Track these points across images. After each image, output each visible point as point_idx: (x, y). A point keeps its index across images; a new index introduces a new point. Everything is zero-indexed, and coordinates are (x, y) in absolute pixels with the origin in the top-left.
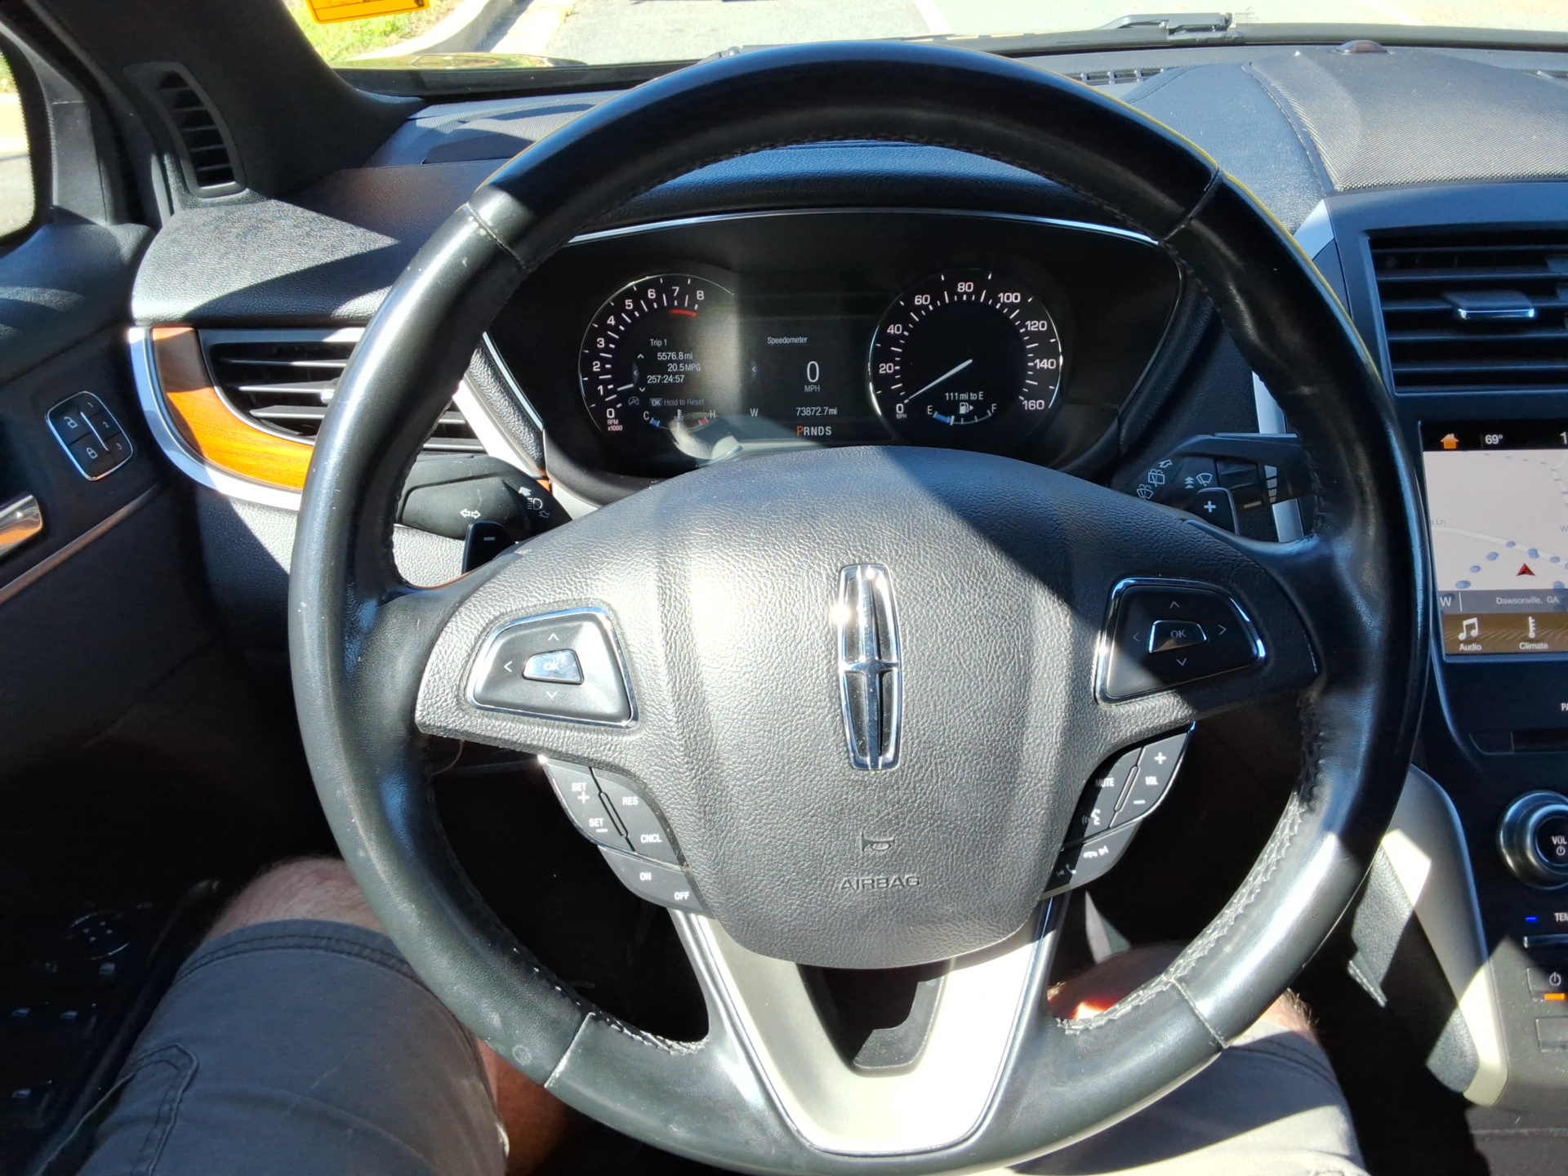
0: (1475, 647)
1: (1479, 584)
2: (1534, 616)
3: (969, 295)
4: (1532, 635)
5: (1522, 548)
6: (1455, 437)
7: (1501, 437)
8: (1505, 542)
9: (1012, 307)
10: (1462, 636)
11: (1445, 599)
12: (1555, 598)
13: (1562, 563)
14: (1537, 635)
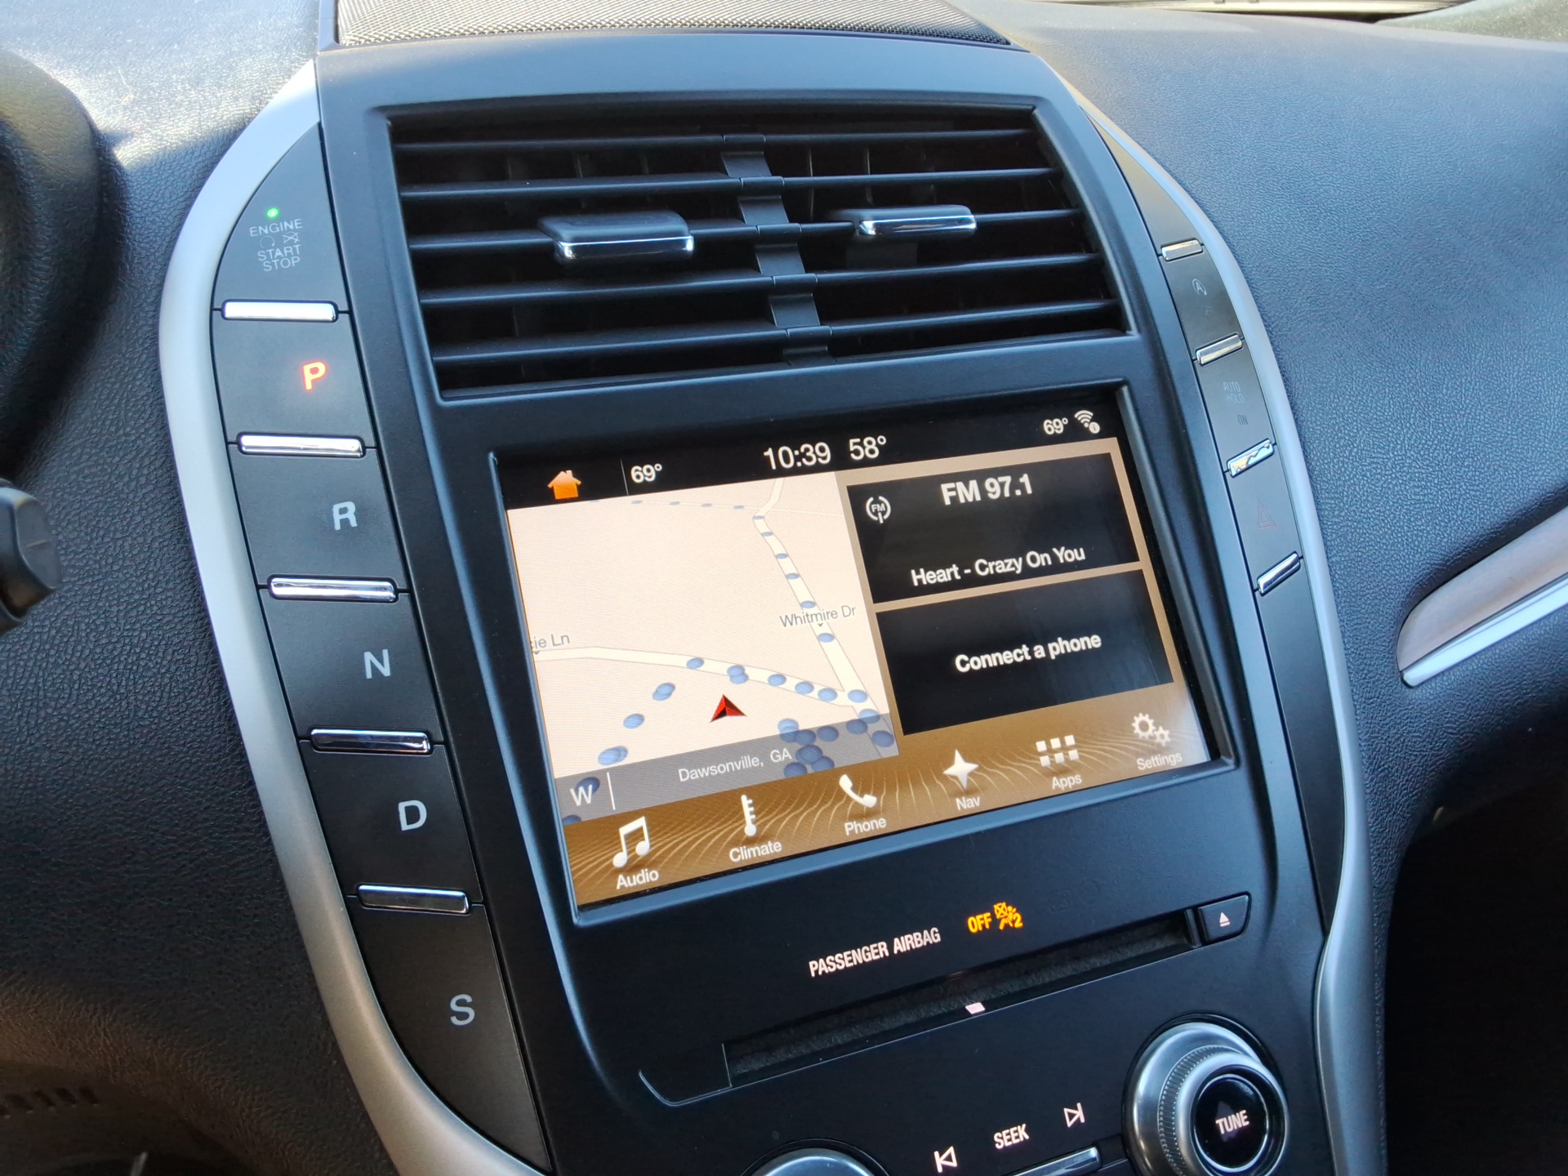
0: (647, 878)
1: (643, 748)
2: (750, 791)
4: (750, 830)
5: (717, 667)
6: (575, 475)
7: (659, 467)
8: (683, 661)
10: (620, 860)
11: (581, 789)
12: (785, 750)
13: (791, 683)
14: (759, 828)
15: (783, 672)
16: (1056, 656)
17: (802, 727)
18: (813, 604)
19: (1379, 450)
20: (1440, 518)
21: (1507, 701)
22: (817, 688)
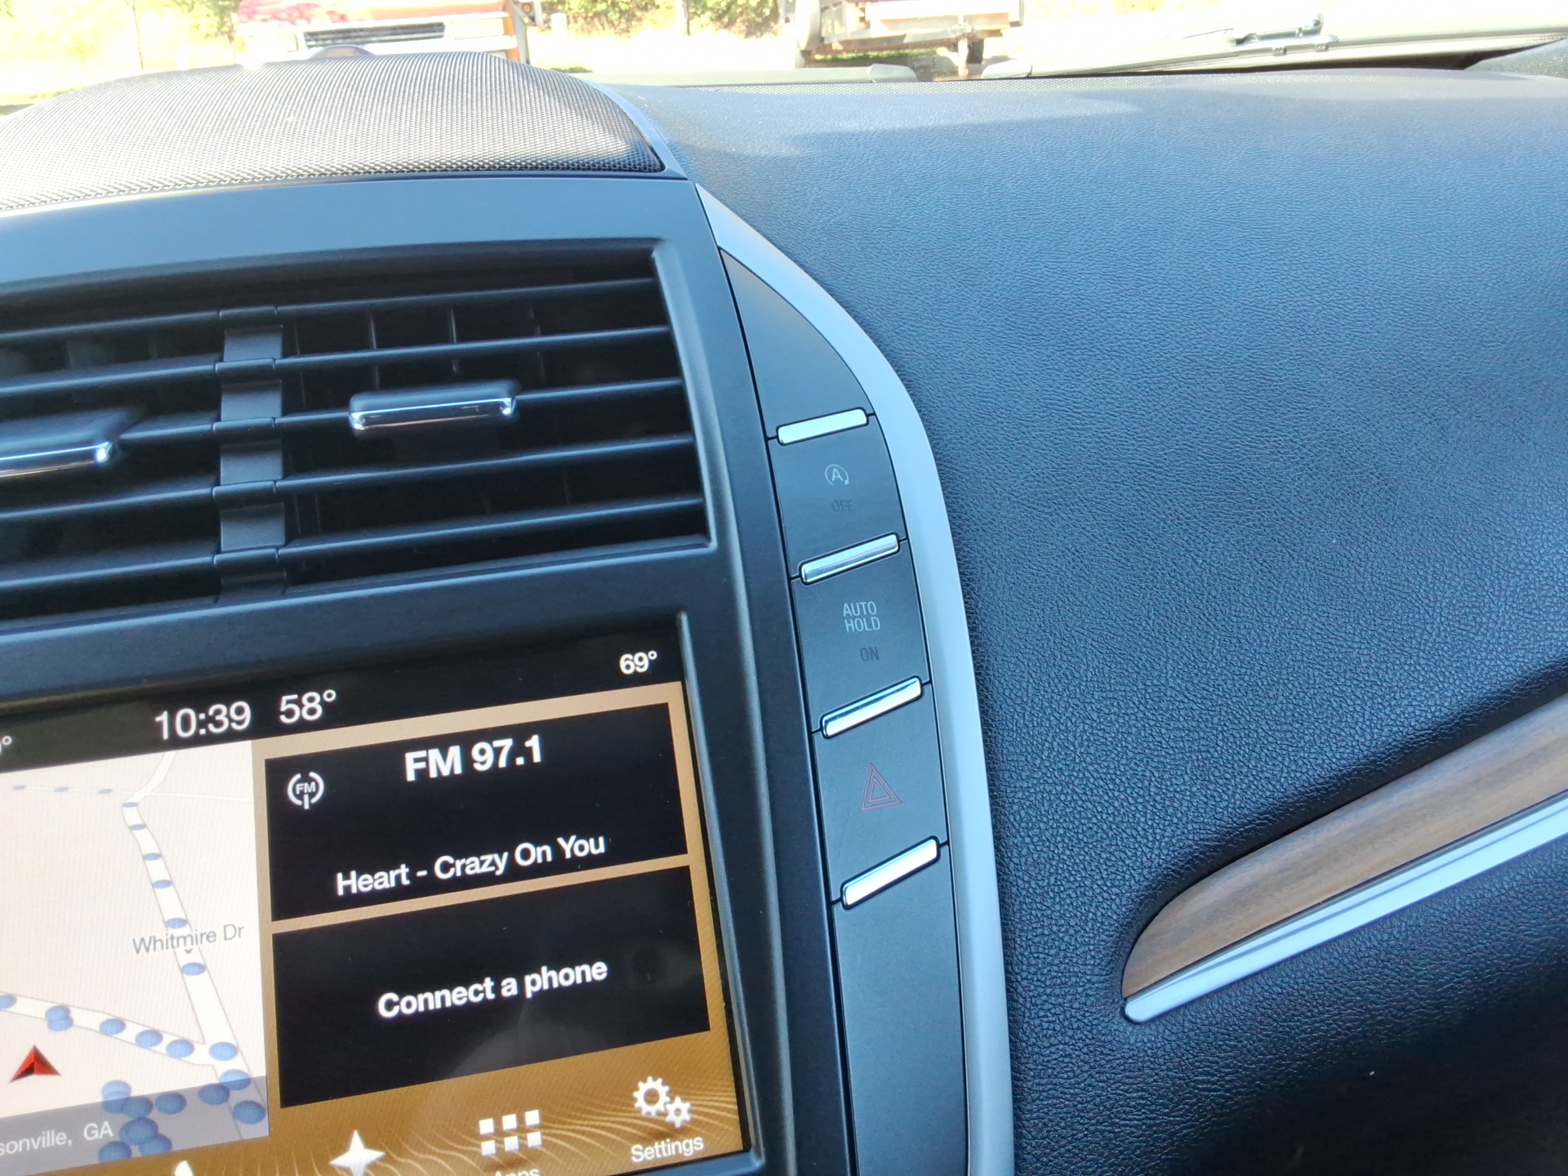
5: (31, 1008)
12: (106, 1124)
13: (131, 1032)
15: (121, 1015)
16: (534, 994)
17: (137, 1092)
18: (182, 922)
19: (1119, 680)
20: (1217, 774)
21: (1316, 1039)
22: (167, 1039)
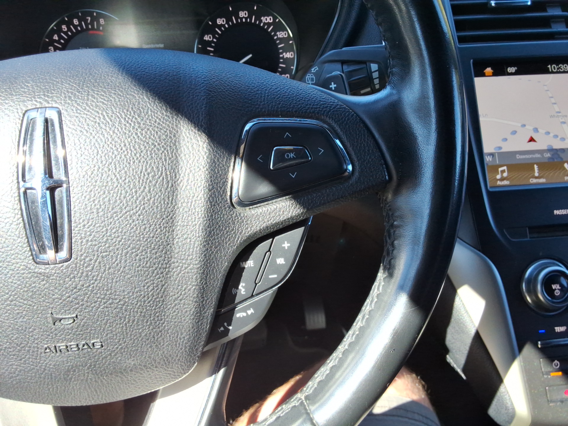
0: (506, 183)
1: (507, 148)
2: (537, 164)
3: (246, 19)
4: (536, 174)
5: (529, 128)
6: (492, 69)
7: (516, 68)
8: (520, 125)
9: (269, 24)
10: (499, 177)
11: (489, 157)
12: (548, 154)
13: (552, 135)
14: (539, 174)
15: (549, 131)
17: (555, 147)
18: (560, 112)
22: (559, 137)
